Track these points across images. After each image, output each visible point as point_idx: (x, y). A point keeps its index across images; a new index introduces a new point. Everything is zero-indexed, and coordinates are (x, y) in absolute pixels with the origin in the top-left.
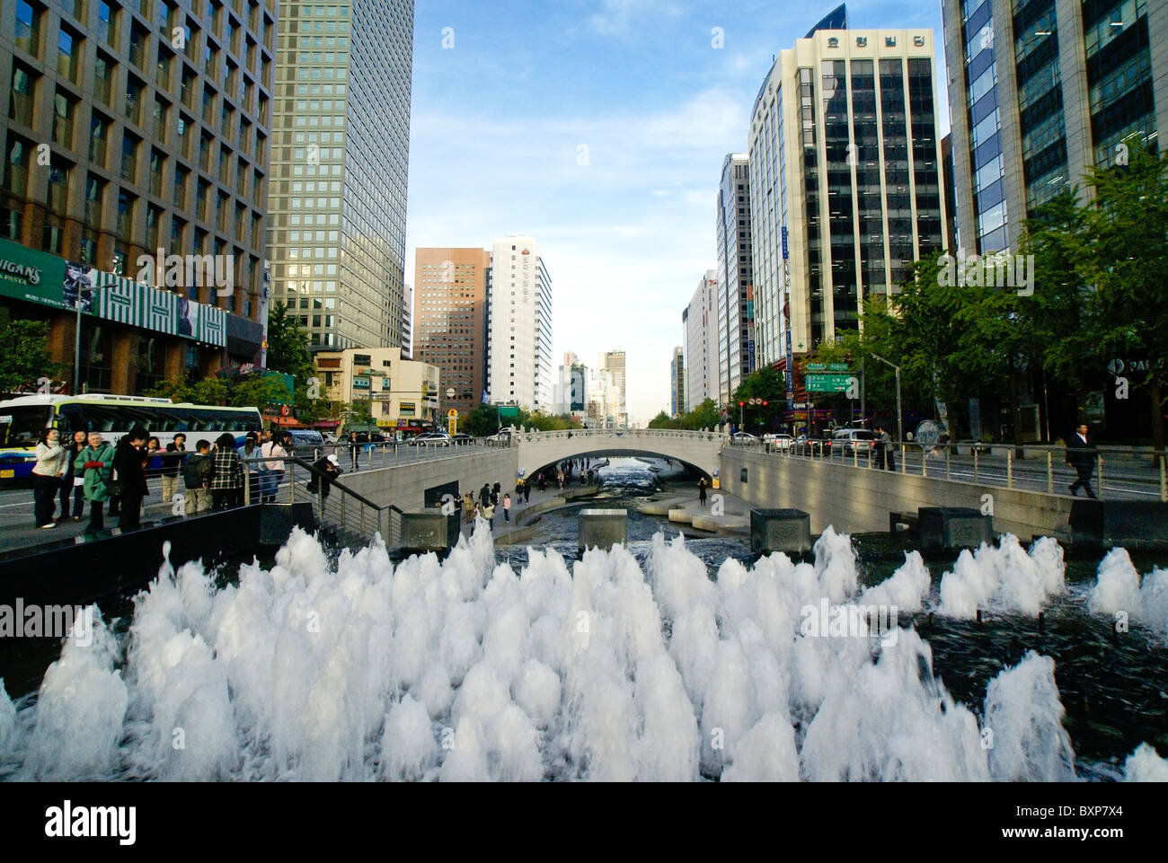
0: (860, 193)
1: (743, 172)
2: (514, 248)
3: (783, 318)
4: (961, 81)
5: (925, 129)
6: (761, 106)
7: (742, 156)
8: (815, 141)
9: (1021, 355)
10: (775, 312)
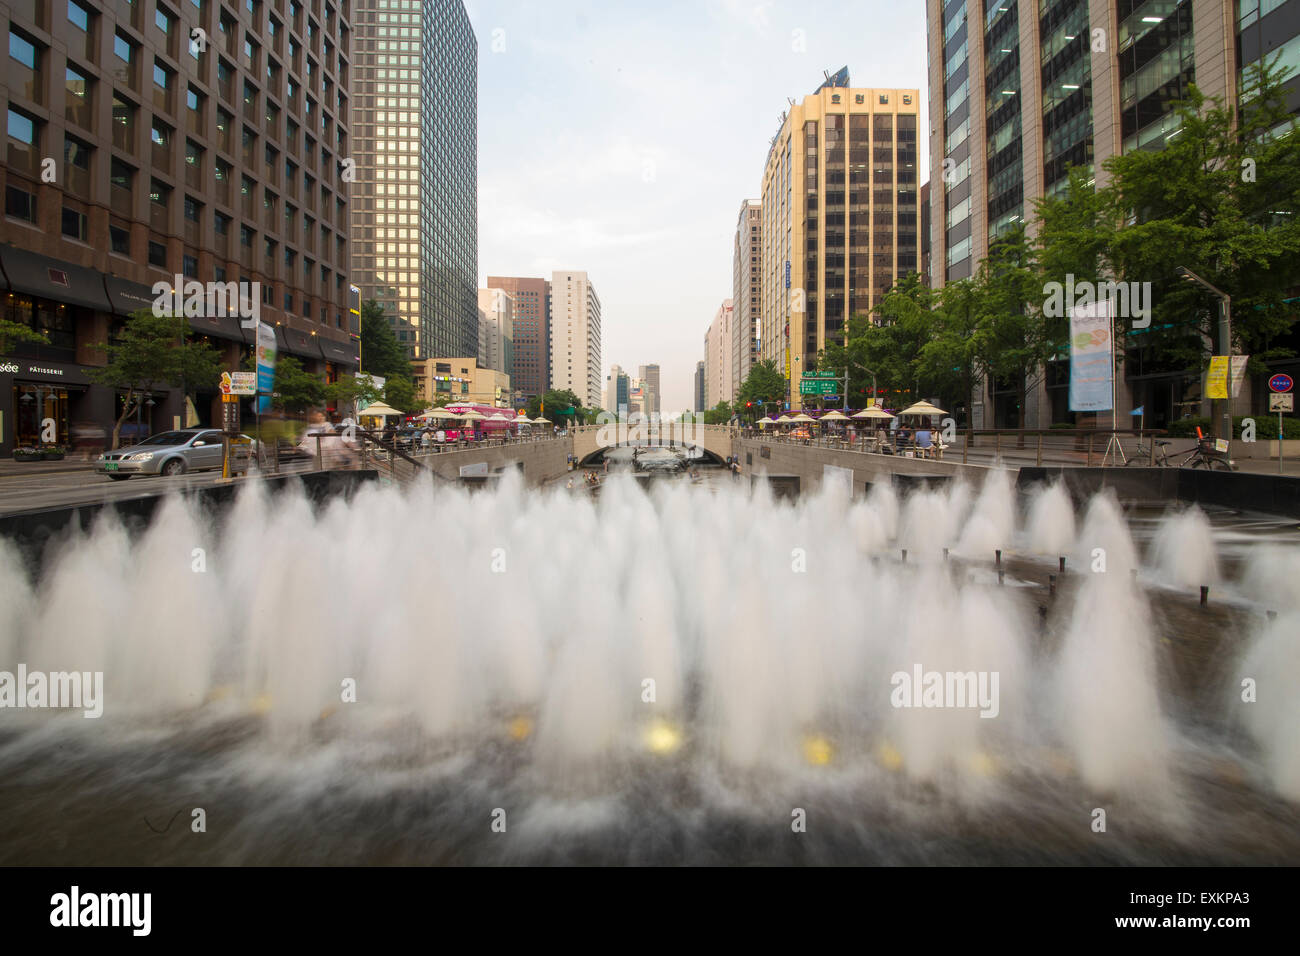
0: (852, 231)
1: (756, 213)
2: (569, 279)
3: (784, 337)
4: (940, 133)
5: (908, 176)
6: (773, 157)
7: (756, 201)
8: (816, 187)
9: (976, 364)
10: (779, 332)
